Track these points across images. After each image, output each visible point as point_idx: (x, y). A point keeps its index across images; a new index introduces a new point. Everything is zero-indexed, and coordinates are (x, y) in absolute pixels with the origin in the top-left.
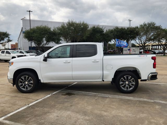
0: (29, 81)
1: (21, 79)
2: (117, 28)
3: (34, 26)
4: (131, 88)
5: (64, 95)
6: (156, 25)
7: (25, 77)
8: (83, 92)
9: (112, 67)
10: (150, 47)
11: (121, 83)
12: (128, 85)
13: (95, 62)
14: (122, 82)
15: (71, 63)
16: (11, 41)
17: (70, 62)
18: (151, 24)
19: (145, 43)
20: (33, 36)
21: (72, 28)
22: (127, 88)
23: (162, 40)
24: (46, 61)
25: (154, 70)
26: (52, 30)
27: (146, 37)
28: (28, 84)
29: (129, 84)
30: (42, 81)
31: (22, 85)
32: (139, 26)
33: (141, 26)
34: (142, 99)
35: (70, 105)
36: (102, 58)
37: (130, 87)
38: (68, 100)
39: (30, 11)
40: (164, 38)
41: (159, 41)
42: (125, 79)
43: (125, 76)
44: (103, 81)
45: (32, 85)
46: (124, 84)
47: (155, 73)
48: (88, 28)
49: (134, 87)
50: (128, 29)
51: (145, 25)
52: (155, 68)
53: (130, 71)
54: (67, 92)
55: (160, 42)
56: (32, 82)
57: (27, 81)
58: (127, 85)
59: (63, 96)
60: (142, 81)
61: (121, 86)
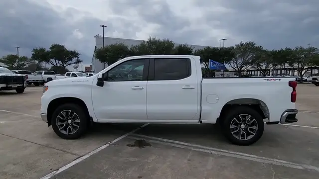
0: (74, 119)
1: (60, 116)
2: (208, 48)
3: (108, 44)
4: (250, 137)
5: (132, 146)
6: (256, 46)
7: (67, 113)
8: (165, 140)
9: (218, 98)
10: (245, 73)
11: (233, 126)
12: (245, 130)
13: (188, 88)
14: (234, 124)
15: (145, 90)
16: (80, 62)
17: (142, 89)
18: (250, 43)
19: (241, 67)
20: (105, 55)
21: (154, 46)
22: (243, 135)
23: (262, 64)
24: (102, 86)
25: (292, 106)
26: (129, 48)
27: (242, 59)
28: (72, 123)
29: (247, 128)
30: (95, 120)
31: (62, 125)
32: (234, 46)
33: (237, 46)
34: (276, 161)
35: (138, 175)
36: (199, 82)
37: (249, 134)
38: (137, 159)
39: (103, 26)
40: (264, 61)
41: (258, 65)
42: (239, 120)
43: (240, 116)
44: (201, 122)
45: (79, 127)
46: (237, 128)
47: (294, 110)
48: (173, 47)
49: (255, 134)
50: (221, 49)
51: (242, 45)
52: (294, 102)
53: (247, 105)
54: (138, 139)
55: (260, 66)
56: (78, 121)
57: (70, 119)
58: (243, 131)
59: (129, 148)
60: (269, 123)
61: (232, 133)
